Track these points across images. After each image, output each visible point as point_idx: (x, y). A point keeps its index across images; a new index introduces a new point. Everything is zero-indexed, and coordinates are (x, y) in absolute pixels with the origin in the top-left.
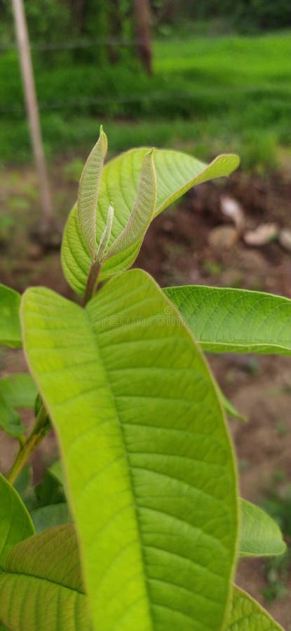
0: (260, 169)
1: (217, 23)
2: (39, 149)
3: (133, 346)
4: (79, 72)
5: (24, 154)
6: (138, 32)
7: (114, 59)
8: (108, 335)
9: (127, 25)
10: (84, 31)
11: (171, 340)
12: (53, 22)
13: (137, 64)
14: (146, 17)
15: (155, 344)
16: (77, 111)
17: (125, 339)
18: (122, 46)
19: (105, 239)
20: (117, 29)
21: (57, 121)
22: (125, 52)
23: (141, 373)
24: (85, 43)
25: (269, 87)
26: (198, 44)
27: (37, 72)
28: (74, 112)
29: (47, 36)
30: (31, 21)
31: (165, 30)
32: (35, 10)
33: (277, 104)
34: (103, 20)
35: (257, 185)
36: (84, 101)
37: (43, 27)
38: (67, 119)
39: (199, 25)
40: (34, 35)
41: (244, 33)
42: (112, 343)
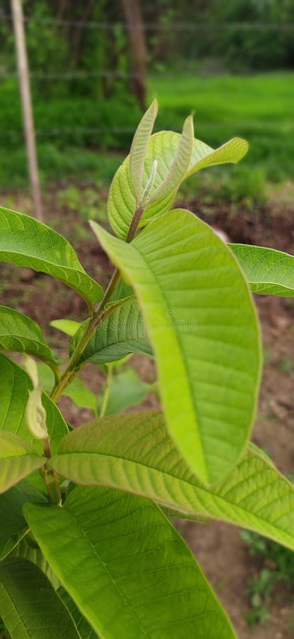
0: (249, 202)
1: (209, 62)
2: (35, 175)
3: (175, 258)
4: (75, 104)
5: (18, 180)
6: (133, 67)
7: (109, 94)
8: (154, 255)
9: (123, 60)
10: (81, 65)
11: (207, 248)
12: (50, 54)
13: (132, 99)
14: (142, 54)
15: (193, 254)
16: (71, 141)
17: (168, 255)
18: (118, 79)
19: (150, 187)
20: (113, 64)
21: (52, 150)
22: (119, 86)
23: (182, 275)
24: (81, 75)
25: (258, 125)
26: (190, 83)
27: (35, 102)
28: (69, 142)
29: (44, 67)
30: (31, 53)
31: (161, 67)
32: (34, 43)
33: (266, 141)
34: (100, 55)
35: (246, 217)
36: (80, 131)
37: (41, 59)
38: (61, 149)
39: (192, 64)
40: (33, 66)
41: (235, 72)
42: (157, 258)
